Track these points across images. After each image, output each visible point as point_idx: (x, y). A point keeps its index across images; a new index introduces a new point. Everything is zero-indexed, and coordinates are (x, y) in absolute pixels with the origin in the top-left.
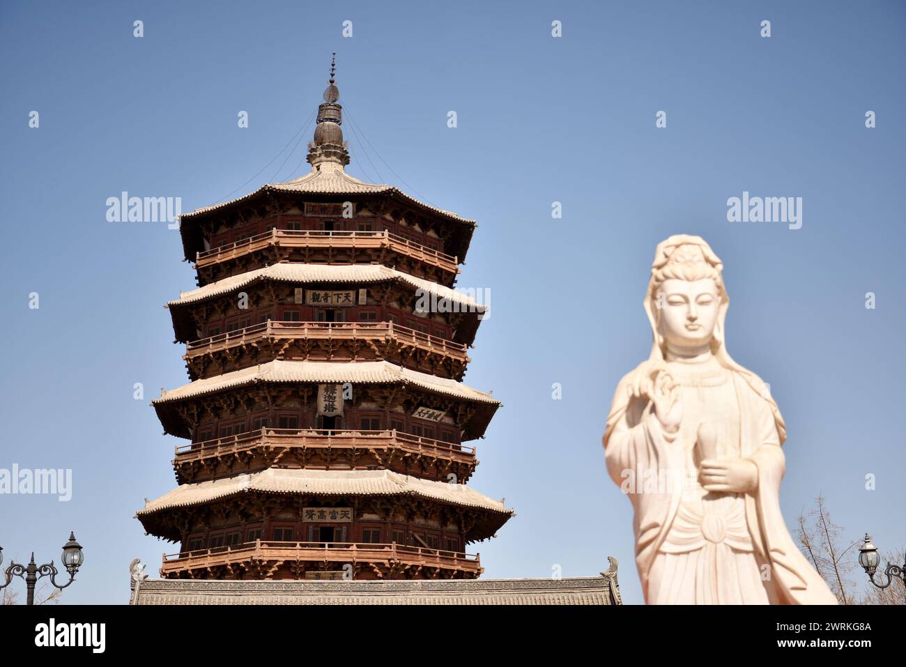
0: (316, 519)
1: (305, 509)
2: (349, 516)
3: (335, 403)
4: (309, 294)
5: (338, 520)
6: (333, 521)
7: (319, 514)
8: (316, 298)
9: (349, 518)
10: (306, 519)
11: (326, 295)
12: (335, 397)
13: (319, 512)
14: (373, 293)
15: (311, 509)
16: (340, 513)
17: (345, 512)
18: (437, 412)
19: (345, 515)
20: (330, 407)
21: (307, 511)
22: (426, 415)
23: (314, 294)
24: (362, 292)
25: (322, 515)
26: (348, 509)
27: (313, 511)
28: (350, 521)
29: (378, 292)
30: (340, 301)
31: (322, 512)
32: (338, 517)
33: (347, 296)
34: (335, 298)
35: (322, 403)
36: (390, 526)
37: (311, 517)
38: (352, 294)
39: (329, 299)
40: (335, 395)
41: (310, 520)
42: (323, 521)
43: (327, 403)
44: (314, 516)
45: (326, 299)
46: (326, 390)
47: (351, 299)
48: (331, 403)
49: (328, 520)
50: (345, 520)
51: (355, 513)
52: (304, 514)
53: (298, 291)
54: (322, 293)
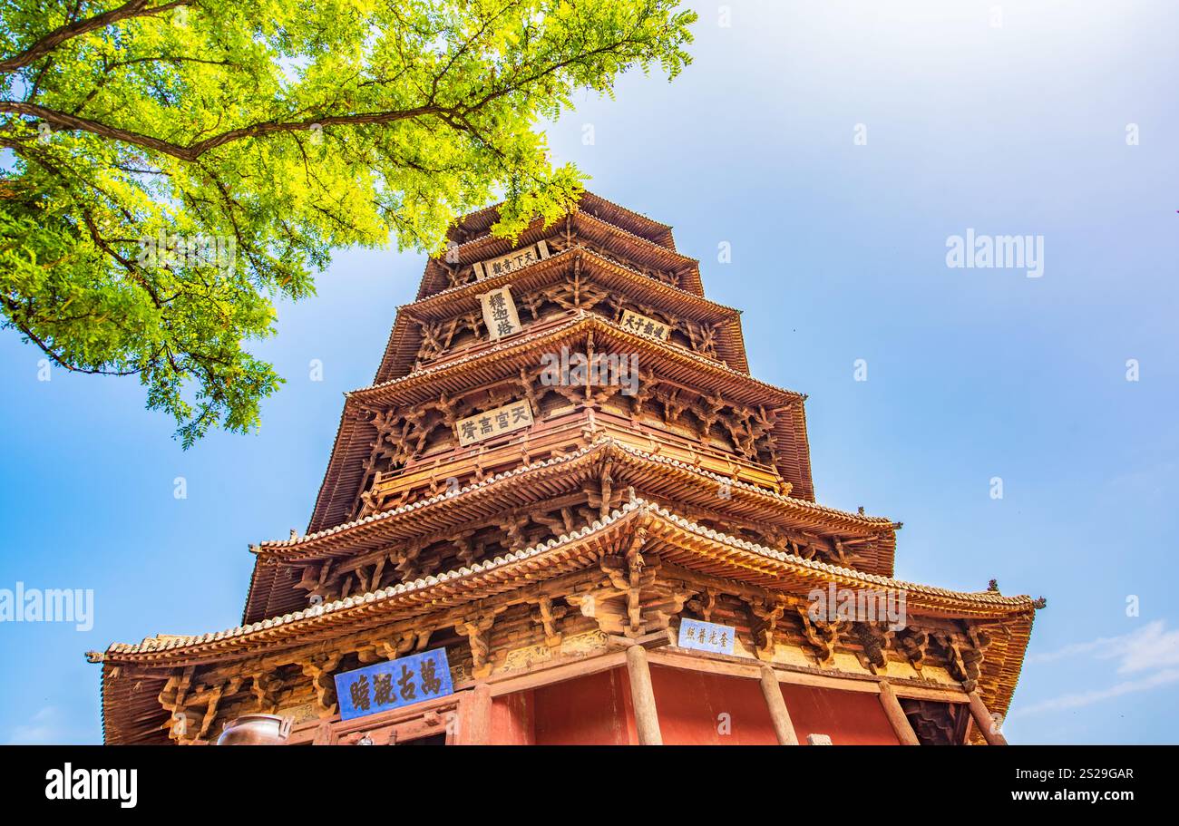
0: (479, 436)
1: (460, 423)
2: (526, 414)
3: (508, 319)
4: (490, 265)
5: (512, 427)
6: (505, 430)
7: (481, 426)
8: (497, 268)
9: (526, 419)
10: (465, 441)
11: (507, 261)
12: (506, 310)
13: (480, 422)
14: (553, 243)
15: (468, 420)
16: (511, 414)
17: (518, 409)
18: (657, 325)
19: (519, 414)
20: (505, 327)
21: (463, 425)
22: (642, 328)
23: (495, 265)
24: (542, 244)
25: (486, 426)
26: (521, 403)
27: (472, 424)
28: (530, 422)
29: (560, 243)
30: (523, 263)
31: (485, 421)
32: (510, 420)
33: (528, 256)
34: (516, 262)
35: (493, 326)
36: (592, 411)
37: (471, 434)
38: (531, 250)
39: (511, 265)
40: (504, 307)
41: (471, 441)
42: (490, 435)
43: (499, 322)
44: (474, 432)
45: (508, 267)
46: (492, 303)
47: (533, 257)
48: (504, 321)
49: (497, 430)
50: (522, 423)
51: (535, 409)
52: (461, 432)
53: (477, 267)
54: (501, 261)
